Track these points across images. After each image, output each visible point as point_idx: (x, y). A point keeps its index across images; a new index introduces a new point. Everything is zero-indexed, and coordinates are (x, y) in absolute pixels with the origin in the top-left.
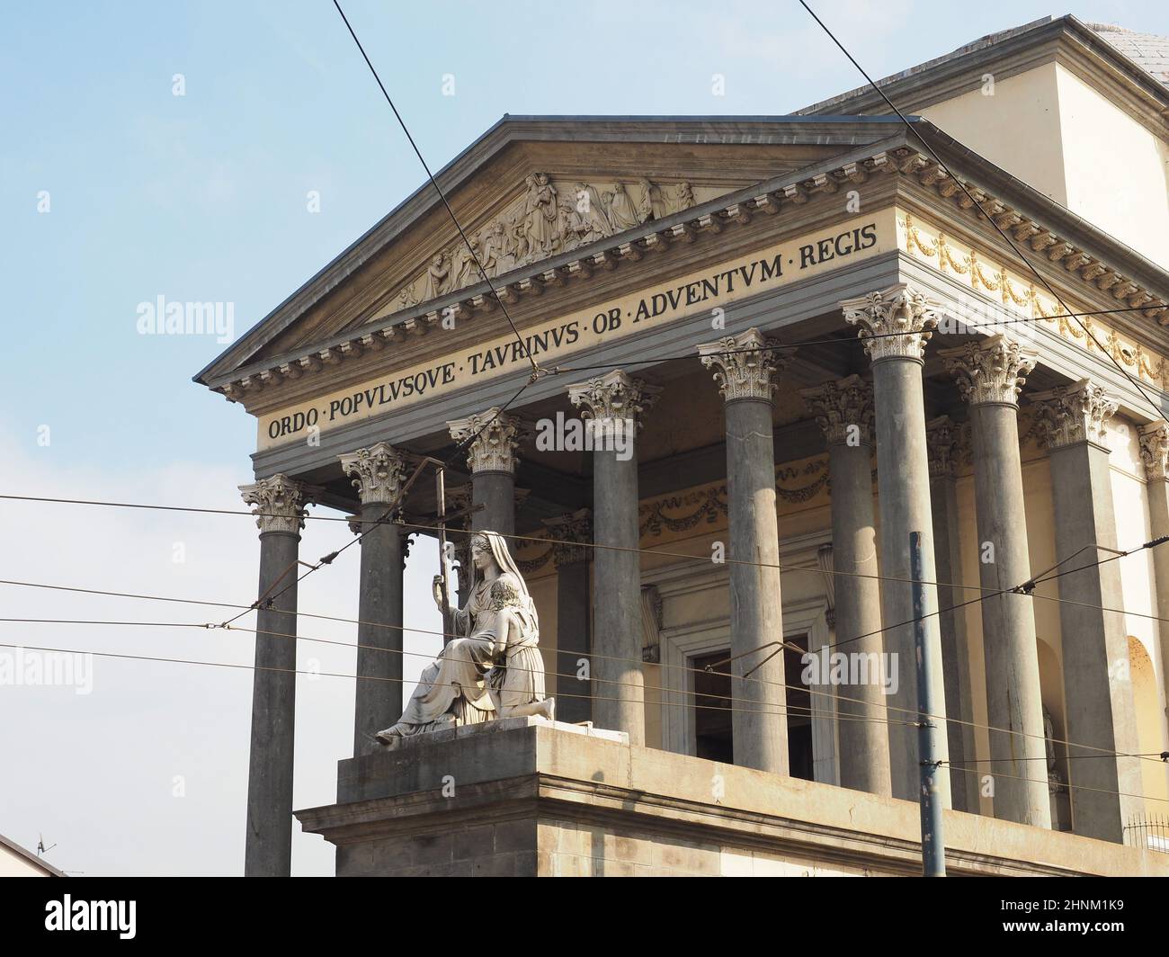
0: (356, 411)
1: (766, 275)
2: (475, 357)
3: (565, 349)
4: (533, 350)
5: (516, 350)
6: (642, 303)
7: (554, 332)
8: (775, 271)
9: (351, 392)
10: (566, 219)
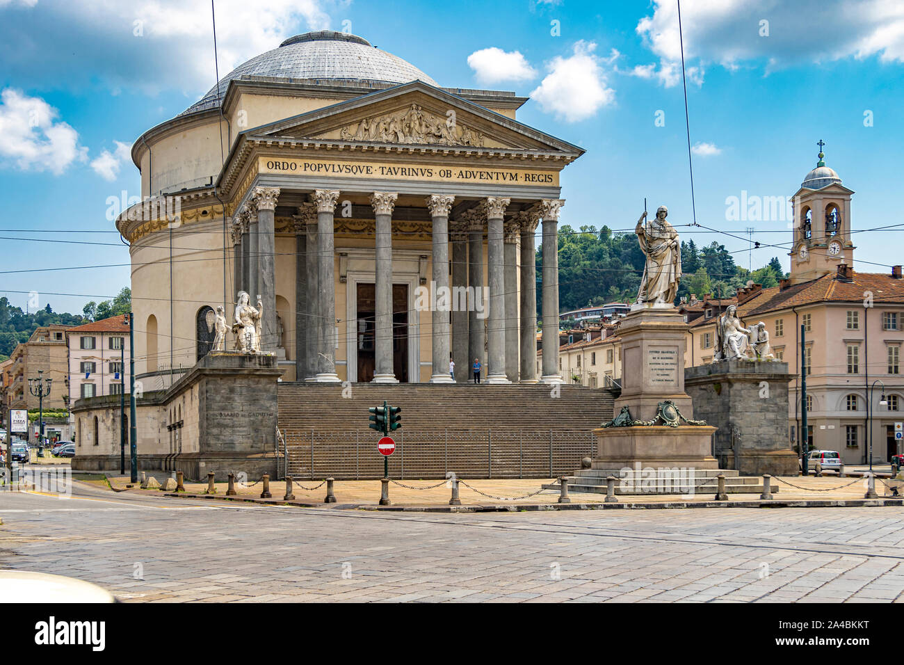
0: (319, 171)
1: (511, 179)
2: (383, 168)
3: (425, 178)
4: (411, 174)
5: (403, 171)
6: (461, 172)
7: (421, 169)
8: (515, 179)
9: (316, 162)
10: (428, 127)
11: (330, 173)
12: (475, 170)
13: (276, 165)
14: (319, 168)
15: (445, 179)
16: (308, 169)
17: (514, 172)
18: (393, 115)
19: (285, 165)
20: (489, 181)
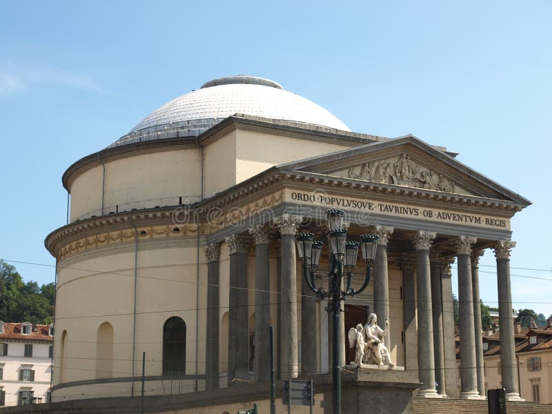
0: (332, 204)
1: (476, 222)
2: (381, 205)
3: (413, 216)
4: (402, 212)
5: (396, 209)
6: (439, 213)
7: (410, 209)
8: (479, 222)
9: (330, 197)
11: (340, 206)
13: (299, 197)
14: (332, 201)
15: (428, 218)
16: (324, 202)
17: (478, 216)
19: (306, 197)
20: (460, 222)
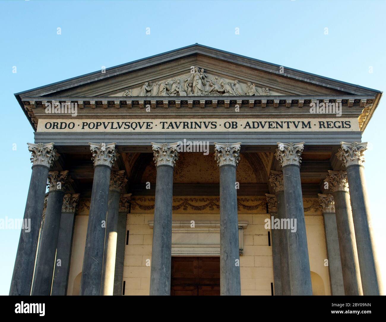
0: (97, 128)
1: (304, 127)
2: (164, 123)
3: (209, 130)
4: (194, 126)
5: (185, 125)
6: (248, 123)
7: (205, 123)
8: (308, 126)
9: (95, 121)
10: (211, 86)
11: (109, 130)
12: (263, 121)
13: (54, 125)
14: (97, 125)
15: (231, 130)
16: (86, 127)
17: (305, 120)
18: (177, 78)
19: (64, 125)
20: (280, 130)
